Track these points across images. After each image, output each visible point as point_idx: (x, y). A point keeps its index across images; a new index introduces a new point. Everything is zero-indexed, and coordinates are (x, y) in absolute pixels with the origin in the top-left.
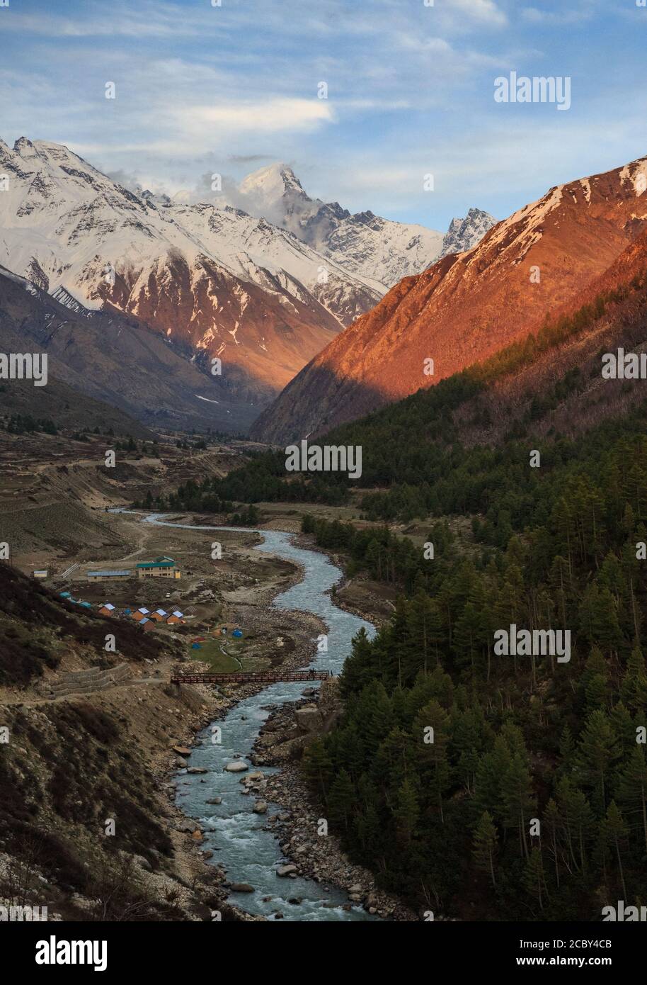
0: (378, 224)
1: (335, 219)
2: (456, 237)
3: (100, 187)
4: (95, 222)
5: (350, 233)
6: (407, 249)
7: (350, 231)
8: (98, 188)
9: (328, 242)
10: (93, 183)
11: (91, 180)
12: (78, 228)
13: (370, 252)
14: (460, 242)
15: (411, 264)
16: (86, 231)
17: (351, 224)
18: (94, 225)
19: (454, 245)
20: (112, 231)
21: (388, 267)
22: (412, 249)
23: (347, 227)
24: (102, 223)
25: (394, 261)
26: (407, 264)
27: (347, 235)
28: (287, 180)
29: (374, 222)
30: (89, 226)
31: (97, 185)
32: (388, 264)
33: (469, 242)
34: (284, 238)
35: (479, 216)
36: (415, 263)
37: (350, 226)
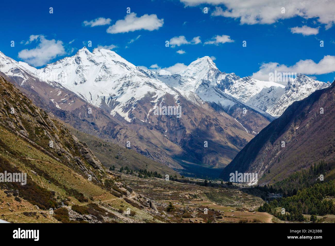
0: (253, 82)
1: (233, 80)
2: (292, 87)
3: (130, 69)
4: (130, 83)
5: (240, 86)
6: (268, 93)
7: (240, 85)
8: (129, 69)
9: (230, 91)
10: (127, 67)
11: (126, 66)
12: (123, 86)
13: (250, 94)
14: (294, 89)
15: (270, 99)
16: (126, 87)
17: (241, 82)
18: (130, 85)
19: (291, 90)
20: (138, 87)
21: (259, 101)
22: (270, 92)
23: (239, 83)
24: (133, 84)
25: (262, 99)
26: (268, 100)
27: (239, 87)
28: (210, 64)
29: (251, 81)
30: (128, 85)
31: (129, 68)
32: (259, 100)
33: (298, 89)
34: (214, 88)
35: (302, 77)
36: (272, 99)
37: (240, 83)
